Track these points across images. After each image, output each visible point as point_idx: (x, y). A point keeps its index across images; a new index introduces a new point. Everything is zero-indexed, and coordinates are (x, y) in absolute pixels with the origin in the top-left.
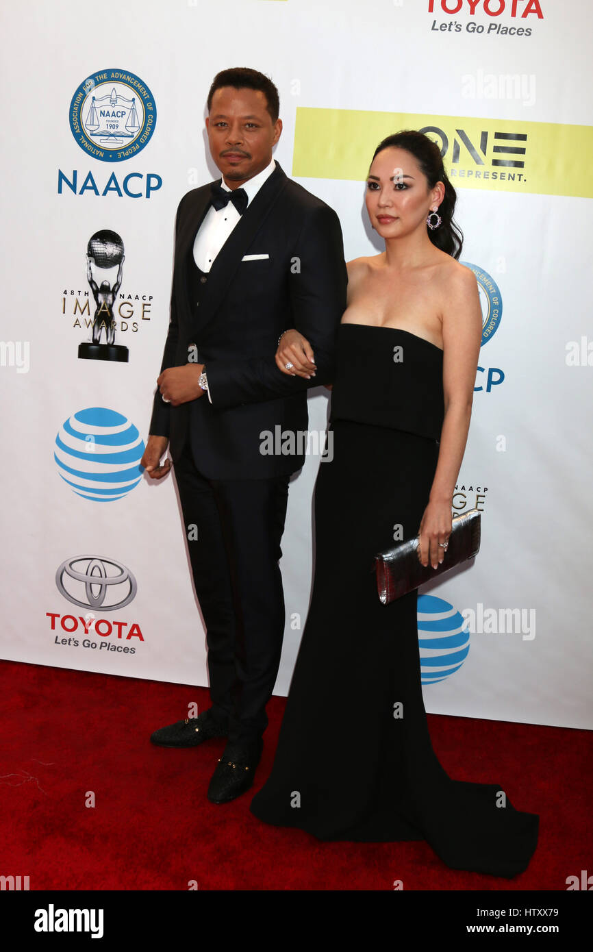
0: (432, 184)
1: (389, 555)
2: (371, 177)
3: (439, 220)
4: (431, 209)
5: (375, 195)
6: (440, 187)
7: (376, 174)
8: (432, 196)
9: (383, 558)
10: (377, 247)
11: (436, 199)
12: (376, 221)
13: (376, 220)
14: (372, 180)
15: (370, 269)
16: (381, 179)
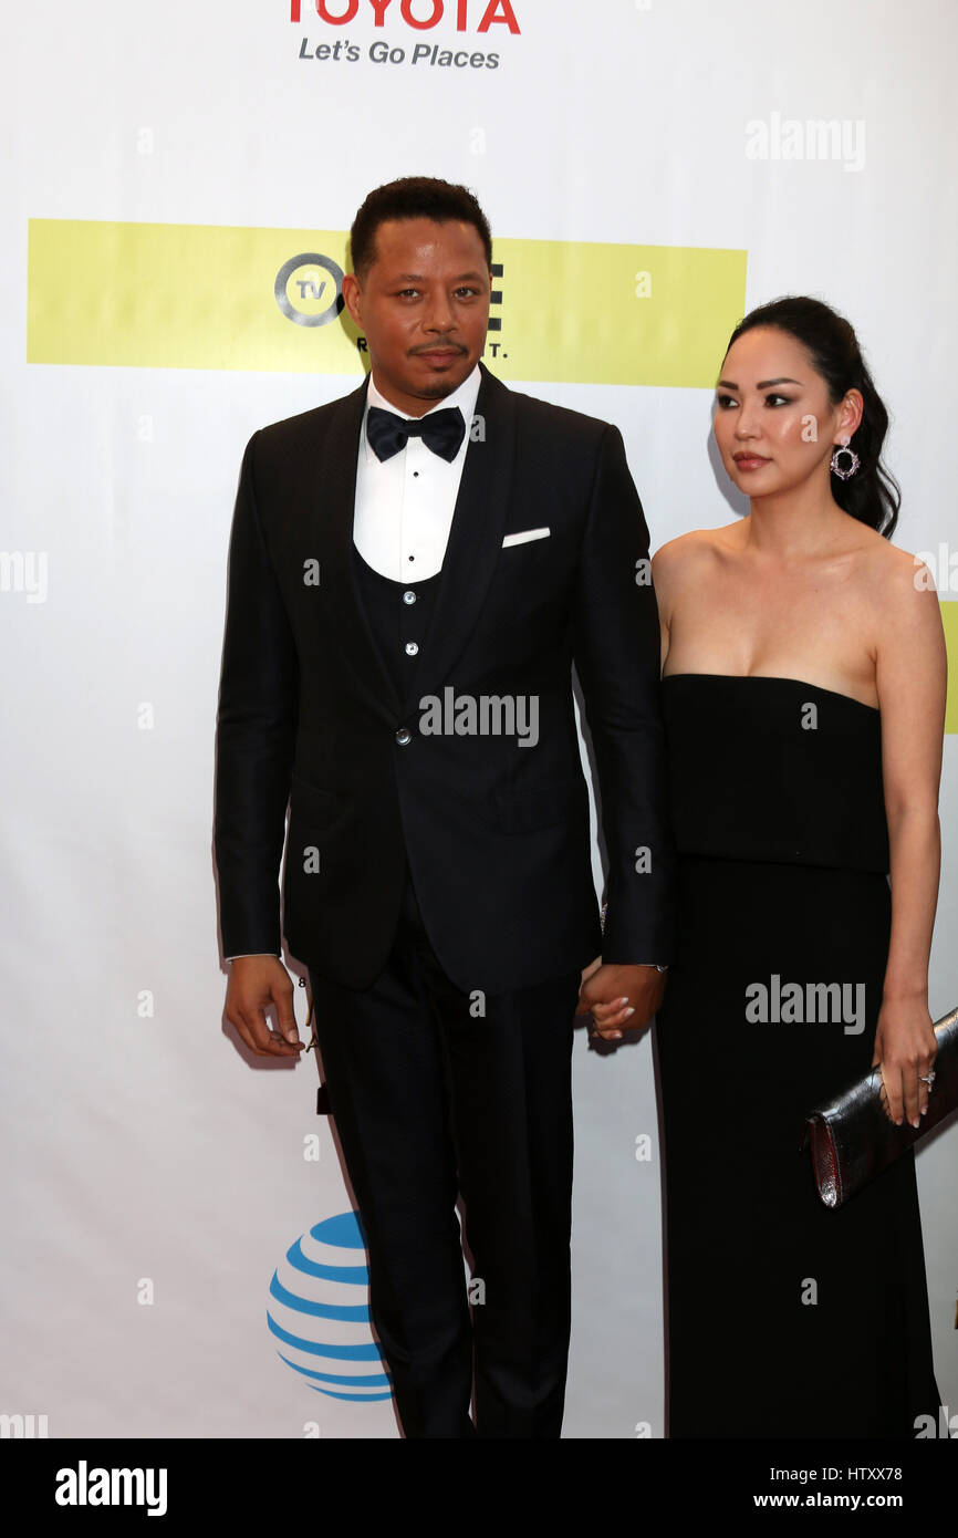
0: (837, 394)
1: (834, 1111)
2: (723, 384)
3: (855, 459)
4: (836, 442)
5: (730, 416)
6: (854, 400)
7: (730, 378)
8: (839, 416)
9: (823, 1119)
10: (736, 507)
11: (846, 423)
12: (732, 463)
13: (733, 461)
14: (726, 391)
15: (720, 558)
16: (741, 387)
